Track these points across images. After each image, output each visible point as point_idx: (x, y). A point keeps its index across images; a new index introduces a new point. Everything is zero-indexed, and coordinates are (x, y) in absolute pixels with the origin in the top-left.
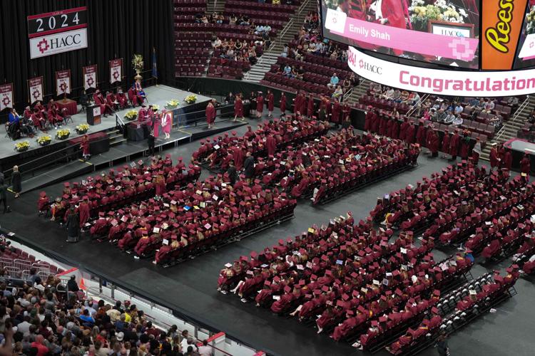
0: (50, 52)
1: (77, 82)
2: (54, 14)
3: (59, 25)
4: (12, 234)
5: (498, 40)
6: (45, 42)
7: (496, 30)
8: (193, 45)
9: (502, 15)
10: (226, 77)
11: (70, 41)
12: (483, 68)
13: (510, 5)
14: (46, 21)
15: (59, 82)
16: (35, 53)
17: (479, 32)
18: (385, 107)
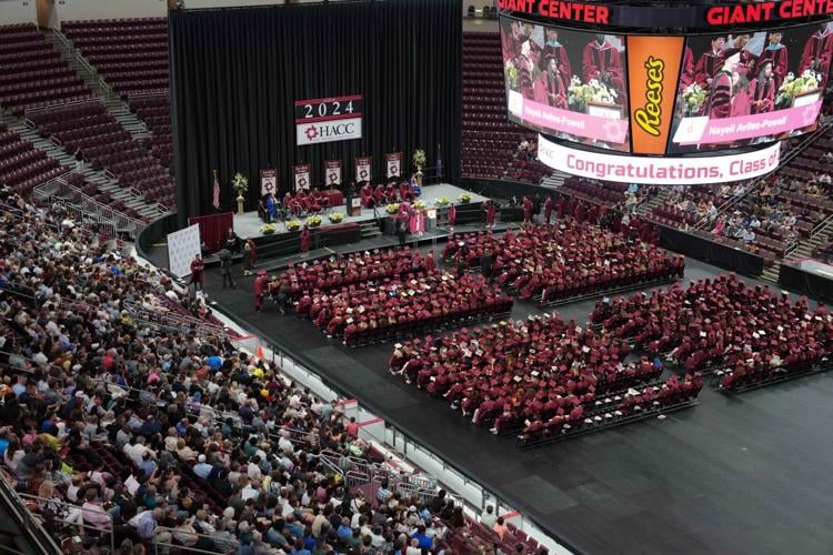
0: (318, 139)
1: (348, 174)
2: (325, 100)
3: (330, 112)
4: (214, 303)
5: (648, 122)
6: (314, 129)
7: (646, 111)
8: (498, 146)
9: (651, 96)
10: (523, 181)
11: (342, 130)
12: (635, 151)
13: (658, 85)
14: (316, 107)
15: (328, 172)
16: (302, 139)
17: (628, 114)
18: (678, 219)
